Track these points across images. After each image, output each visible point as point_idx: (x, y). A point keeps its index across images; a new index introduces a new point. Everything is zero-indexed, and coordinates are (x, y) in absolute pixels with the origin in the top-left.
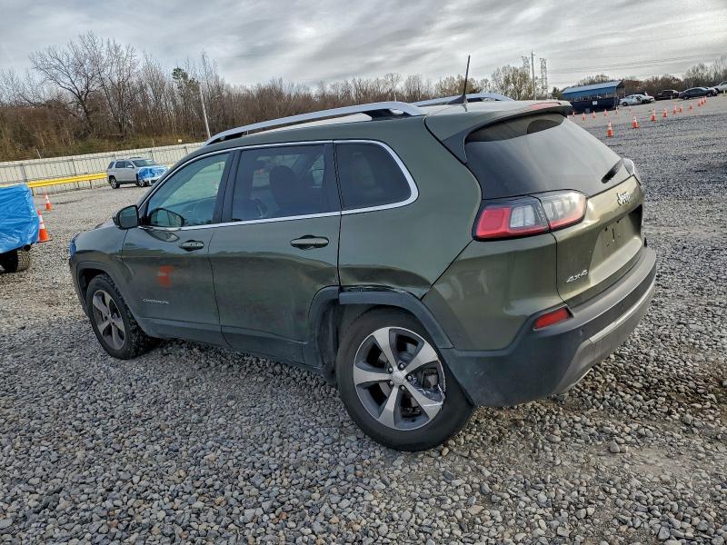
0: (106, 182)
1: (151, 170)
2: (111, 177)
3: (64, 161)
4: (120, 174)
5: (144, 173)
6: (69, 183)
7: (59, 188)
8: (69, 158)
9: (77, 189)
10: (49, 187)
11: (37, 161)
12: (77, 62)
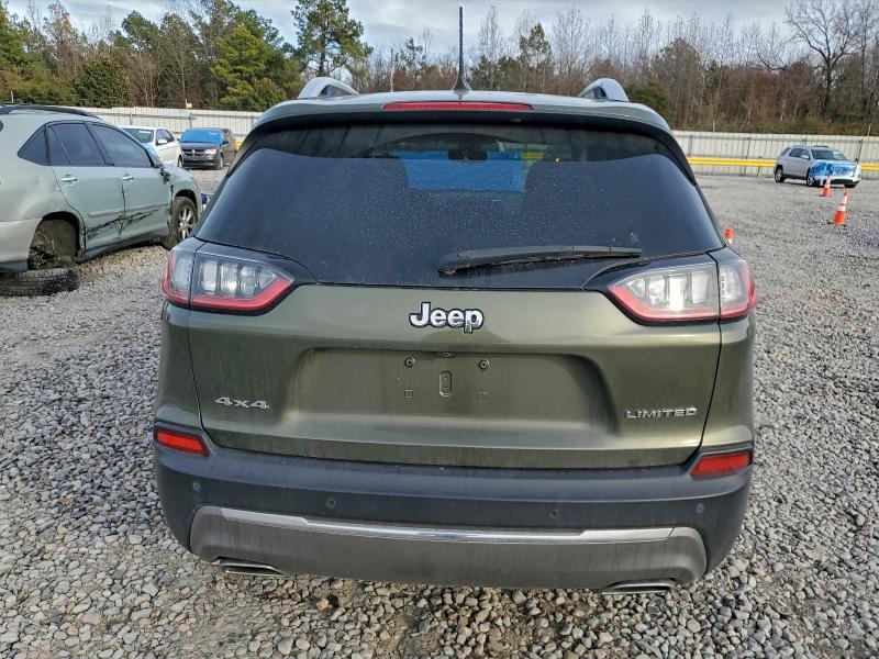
0: (771, 172)
1: (830, 165)
2: (779, 167)
3: (739, 139)
4: (791, 165)
5: (818, 169)
6: (735, 165)
7: (721, 170)
8: (748, 135)
9: (742, 175)
10: (711, 167)
11: (709, 134)
12: (842, 16)
